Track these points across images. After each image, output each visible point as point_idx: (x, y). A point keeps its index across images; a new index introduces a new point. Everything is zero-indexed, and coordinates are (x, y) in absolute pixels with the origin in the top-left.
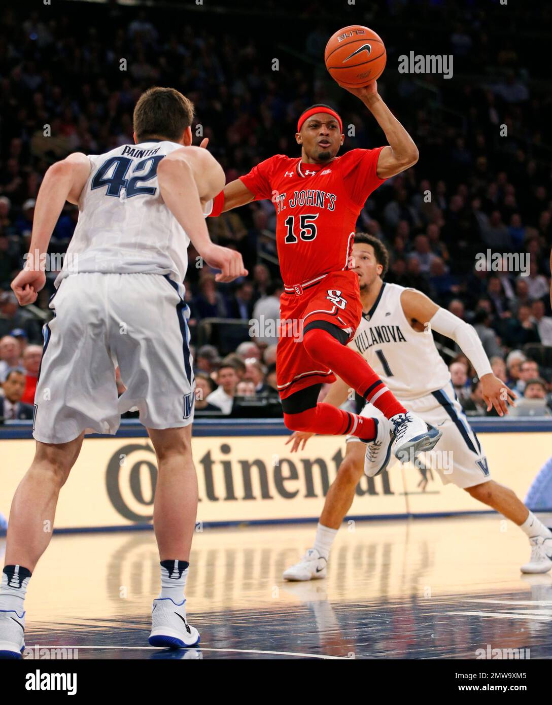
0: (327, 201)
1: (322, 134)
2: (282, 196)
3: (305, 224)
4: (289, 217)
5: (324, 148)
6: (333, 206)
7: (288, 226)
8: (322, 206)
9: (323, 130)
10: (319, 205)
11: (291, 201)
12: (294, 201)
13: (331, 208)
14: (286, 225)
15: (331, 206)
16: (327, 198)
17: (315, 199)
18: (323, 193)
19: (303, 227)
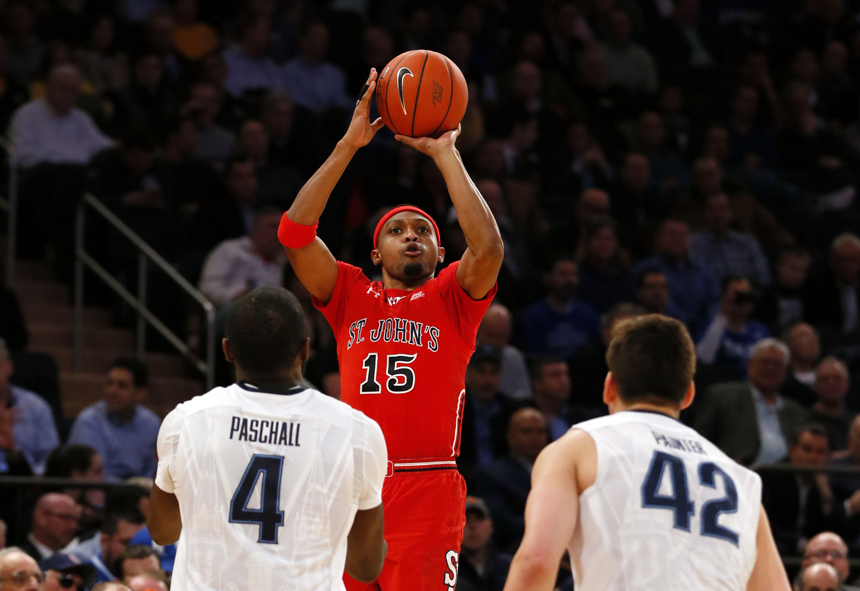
0: (426, 337)
1: (408, 240)
2: (361, 322)
3: (396, 369)
4: (370, 354)
5: (412, 257)
6: (436, 344)
7: (368, 368)
8: (419, 343)
9: (409, 233)
10: (415, 343)
11: (373, 332)
12: (377, 332)
13: (433, 346)
14: (364, 367)
15: (433, 345)
16: (426, 332)
17: (408, 333)
18: (420, 325)
19: (392, 372)
